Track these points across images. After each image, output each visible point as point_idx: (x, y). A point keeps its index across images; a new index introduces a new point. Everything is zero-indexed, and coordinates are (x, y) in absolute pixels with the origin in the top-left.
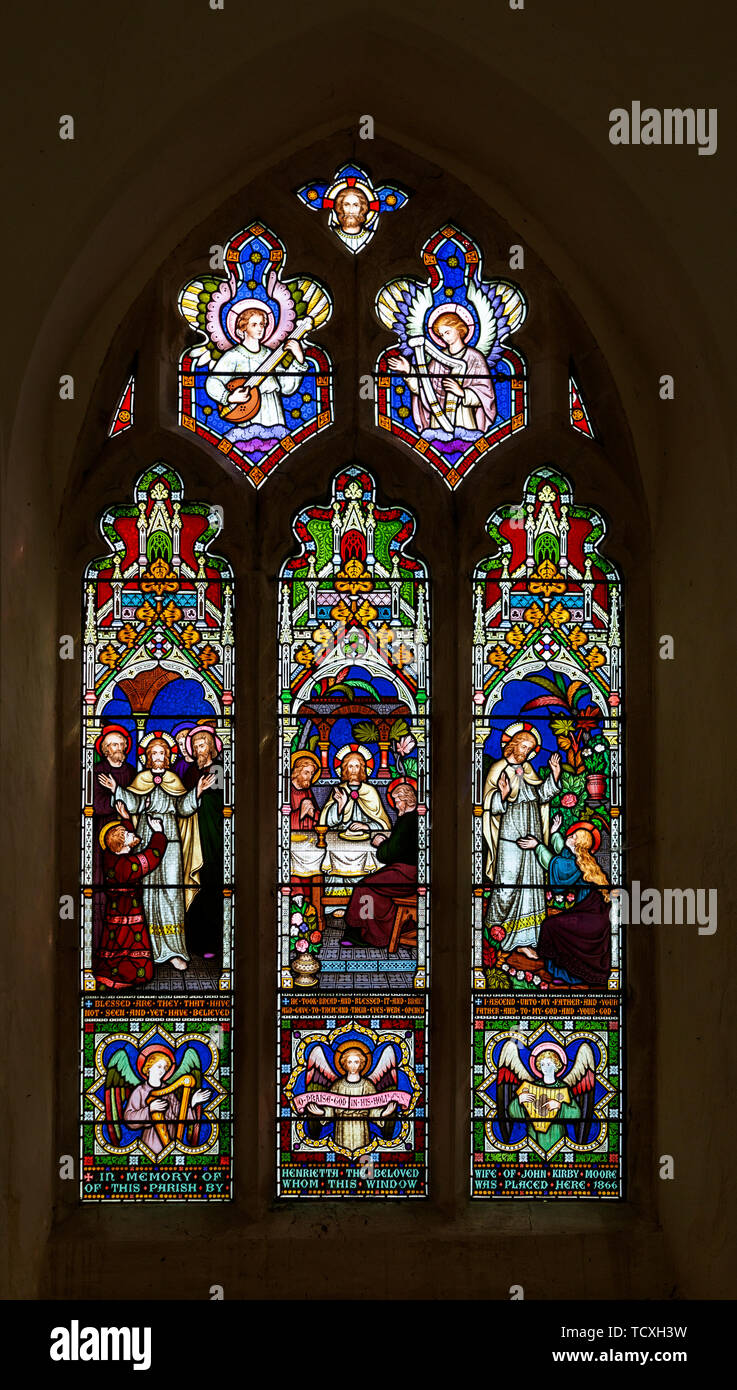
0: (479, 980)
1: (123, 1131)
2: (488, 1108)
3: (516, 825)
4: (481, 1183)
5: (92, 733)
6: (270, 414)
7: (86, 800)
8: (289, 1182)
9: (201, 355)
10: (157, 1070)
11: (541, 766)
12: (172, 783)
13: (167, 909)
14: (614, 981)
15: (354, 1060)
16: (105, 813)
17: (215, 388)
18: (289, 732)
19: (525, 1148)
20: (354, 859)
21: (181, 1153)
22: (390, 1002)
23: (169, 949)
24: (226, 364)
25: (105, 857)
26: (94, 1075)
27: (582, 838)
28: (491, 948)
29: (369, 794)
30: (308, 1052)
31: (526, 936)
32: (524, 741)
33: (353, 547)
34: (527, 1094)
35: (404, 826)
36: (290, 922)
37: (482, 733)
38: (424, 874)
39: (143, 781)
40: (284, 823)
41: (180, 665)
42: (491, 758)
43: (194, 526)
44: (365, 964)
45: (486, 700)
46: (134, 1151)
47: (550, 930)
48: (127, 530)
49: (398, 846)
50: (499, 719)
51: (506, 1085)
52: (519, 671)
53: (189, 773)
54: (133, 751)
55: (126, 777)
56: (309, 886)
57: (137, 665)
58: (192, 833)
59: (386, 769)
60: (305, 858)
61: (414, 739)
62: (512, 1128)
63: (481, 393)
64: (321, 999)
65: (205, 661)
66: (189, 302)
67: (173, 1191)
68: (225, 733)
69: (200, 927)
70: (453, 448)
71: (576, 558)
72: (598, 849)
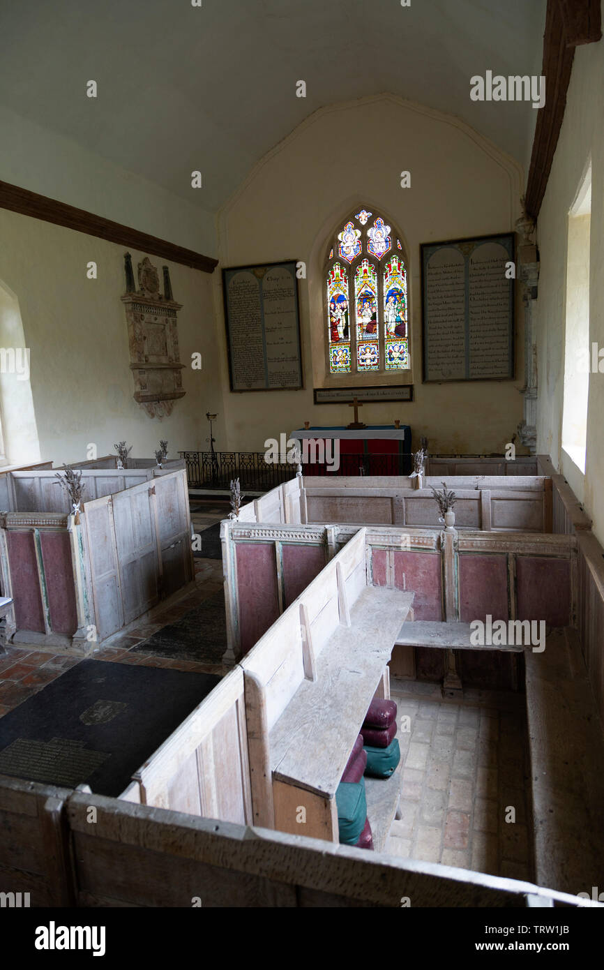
0: (386, 337)
1: (336, 363)
2: (388, 356)
3: (391, 312)
4: (387, 368)
5: (329, 304)
6: (352, 252)
7: (329, 315)
8: (360, 369)
9: (342, 244)
10: (340, 353)
11: (395, 303)
12: (341, 311)
13: (340, 330)
14: (406, 336)
15: (368, 350)
16: (331, 316)
17: (344, 249)
18: (357, 301)
19: (393, 362)
20: (367, 320)
21: (344, 365)
22: (373, 341)
23: (341, 335)
24: (346, 245)
25: (332, 323)
26: (332, 355)
27: (401, 314)
28: (387, 332)
29: (369, 310)
30: (361, 349)
31: (392, 329)
32: (392, 299)
33: (365, 271)
34: (394, 354)
35: (374, 314)
36: (358, 330)
37: (385, 298)
38: (377, 322)
39: (337, 311)
40: (357, 315)
41: (341, 293)
42: (387, 302)
43: (342, 271)
44: (369, 336)
45: (385, 294)
46: (338, 365)
47: (397, 329)
48: (333, 273)
49: (374, 318)
50: (388, 296)
51: (390, 353)
52: (391, 288)
53: (343, 309)
54: (335, 306)
55: (334, 310)
56: (361, 325)
57: (335, 293)
58: (344, 318)
59: (371, 305)
60: (359, 320)
61: (375, 300)
62: (391, 359)
63: (384, 244)
64: (363, 341)
65: (344, 292)
66: (340, 237)
67: (344, 371)
68: (348, 302)
69: (346, 332)
70: (380, 254)
71: (399, 269)
72: (403, 315)
